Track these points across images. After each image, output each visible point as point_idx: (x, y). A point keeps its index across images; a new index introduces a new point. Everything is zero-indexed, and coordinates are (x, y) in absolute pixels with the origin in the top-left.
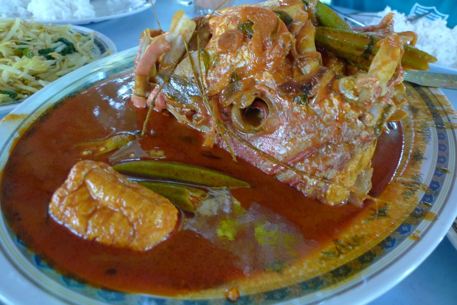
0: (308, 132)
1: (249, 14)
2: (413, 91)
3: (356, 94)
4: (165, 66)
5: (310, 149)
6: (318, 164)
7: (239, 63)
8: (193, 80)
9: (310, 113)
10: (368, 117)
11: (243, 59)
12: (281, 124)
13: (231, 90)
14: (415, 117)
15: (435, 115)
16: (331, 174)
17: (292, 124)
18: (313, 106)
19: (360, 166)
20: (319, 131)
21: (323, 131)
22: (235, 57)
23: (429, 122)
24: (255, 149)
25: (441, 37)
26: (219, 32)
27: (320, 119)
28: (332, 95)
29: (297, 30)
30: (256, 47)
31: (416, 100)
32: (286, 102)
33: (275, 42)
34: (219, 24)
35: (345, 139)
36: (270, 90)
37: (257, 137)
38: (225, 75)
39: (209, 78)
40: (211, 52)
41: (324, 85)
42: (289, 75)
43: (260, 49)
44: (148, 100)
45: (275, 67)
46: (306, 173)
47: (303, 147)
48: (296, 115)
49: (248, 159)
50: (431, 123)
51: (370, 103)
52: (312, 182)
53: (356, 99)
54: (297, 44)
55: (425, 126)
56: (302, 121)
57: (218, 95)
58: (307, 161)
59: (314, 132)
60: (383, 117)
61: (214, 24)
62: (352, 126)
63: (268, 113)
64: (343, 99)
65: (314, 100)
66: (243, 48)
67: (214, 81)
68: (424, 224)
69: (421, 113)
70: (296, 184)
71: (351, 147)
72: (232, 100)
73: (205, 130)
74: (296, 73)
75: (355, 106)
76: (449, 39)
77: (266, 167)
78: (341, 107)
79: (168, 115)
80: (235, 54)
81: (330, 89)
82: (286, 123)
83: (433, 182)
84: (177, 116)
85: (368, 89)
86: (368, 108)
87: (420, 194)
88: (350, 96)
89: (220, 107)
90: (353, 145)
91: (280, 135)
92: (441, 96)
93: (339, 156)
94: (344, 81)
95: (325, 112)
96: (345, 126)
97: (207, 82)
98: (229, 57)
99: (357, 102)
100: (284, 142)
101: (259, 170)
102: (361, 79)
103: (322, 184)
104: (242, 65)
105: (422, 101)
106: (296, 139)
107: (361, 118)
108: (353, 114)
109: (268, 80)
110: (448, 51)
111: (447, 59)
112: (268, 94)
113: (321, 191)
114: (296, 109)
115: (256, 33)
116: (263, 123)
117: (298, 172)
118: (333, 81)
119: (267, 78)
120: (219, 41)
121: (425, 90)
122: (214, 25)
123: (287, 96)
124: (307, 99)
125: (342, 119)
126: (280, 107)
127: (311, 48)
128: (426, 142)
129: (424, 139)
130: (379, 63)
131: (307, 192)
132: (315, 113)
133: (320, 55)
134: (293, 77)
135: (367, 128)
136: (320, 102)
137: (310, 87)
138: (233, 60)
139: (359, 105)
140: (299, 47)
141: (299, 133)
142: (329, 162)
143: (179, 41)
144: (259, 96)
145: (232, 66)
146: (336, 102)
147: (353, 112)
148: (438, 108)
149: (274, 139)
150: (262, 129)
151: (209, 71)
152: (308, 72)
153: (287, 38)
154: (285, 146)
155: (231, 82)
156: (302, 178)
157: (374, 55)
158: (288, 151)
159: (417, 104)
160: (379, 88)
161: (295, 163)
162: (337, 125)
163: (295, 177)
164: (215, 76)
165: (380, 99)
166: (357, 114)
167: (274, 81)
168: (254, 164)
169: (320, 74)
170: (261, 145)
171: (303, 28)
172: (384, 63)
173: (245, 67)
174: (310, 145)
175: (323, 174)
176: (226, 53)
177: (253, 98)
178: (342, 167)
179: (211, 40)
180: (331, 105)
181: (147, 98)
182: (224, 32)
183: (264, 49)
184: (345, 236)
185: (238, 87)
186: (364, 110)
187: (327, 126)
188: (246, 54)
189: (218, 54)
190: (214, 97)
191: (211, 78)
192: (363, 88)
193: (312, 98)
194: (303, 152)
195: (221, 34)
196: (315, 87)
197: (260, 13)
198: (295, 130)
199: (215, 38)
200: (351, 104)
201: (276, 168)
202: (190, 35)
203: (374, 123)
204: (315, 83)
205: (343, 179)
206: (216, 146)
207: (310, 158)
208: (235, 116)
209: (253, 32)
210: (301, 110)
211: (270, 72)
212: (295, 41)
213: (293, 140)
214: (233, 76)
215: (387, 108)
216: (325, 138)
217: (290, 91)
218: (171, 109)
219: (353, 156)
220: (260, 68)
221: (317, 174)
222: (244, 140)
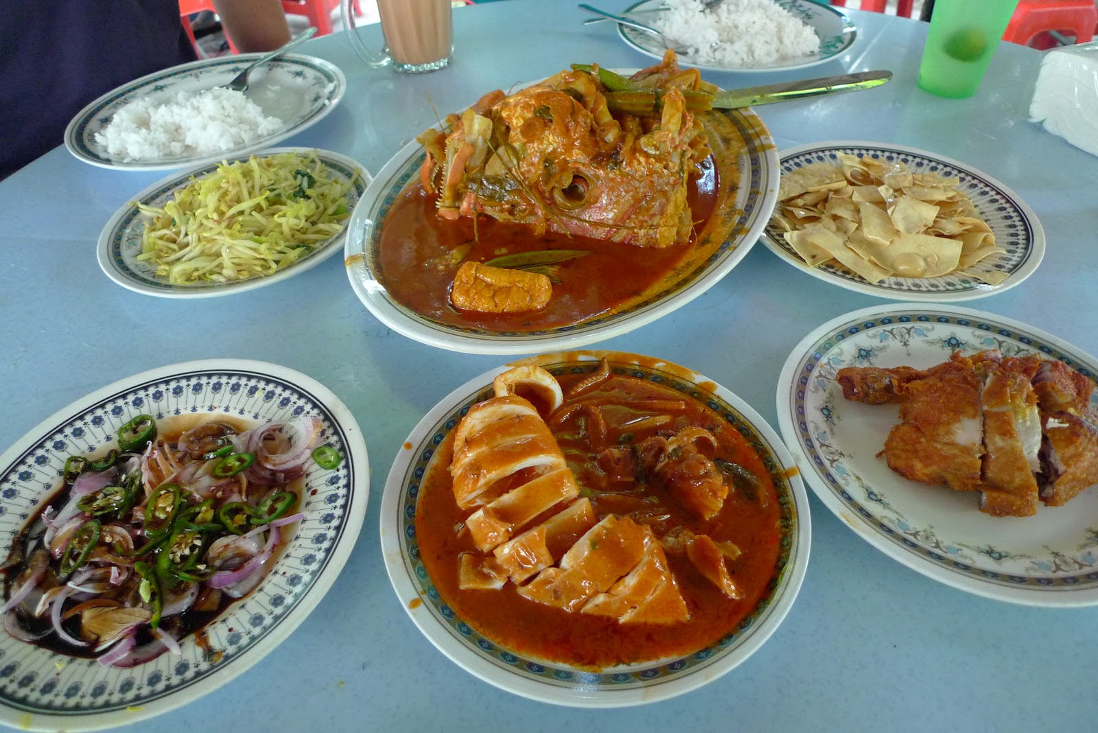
0: (627, 192)
1: (543, 100)
2: (723, 118)
3: (657, 149)
4: (473, 169)
5: (633, 206)
6: (643, 216)
7: (547, 148)
8: (508, 176)
9: (623, 175)
10: (671, 164)
11: (550, 144)
12: (602, 192)
13: (548, 176)
14: (728, 148)
15: (748, 140)
16: (656, 220)
17: (612, 189)
18: (625, 169)
19: (676, 207)
20: (636, 188)
21: (639, 187)
22: (542, 143)
23: (742, 150)
24: (586, 221)
25: (754, 23)
26: (517, 123)
27: (633, 177)
28: (637, 154)
29: (591, 105)
30: (560, 130)
31: (727, 129)
32: (601, 172)
33: (577, 123)
34: (514, 115)
35: (659, 188)
36: (584, 165)
37: (584, 210)
38: (539, 162)
39: (522, 170)
40: (517, 145)
41: (629, 148)
42: (595, 147)
43: (565, 131)
44: (461, 209)
45: (582, 144)
46: (635, 227)
47: (627, 206)
48: (612, 180)
49: (580, 233)
50: (744, 150)
51: (669, 153)
52: (642, 232)
53: (658, 153)
54: (595, 117)
55: (738, 156)
56: (619, 184)
57: (537, 183)
58: (633, 216)
59: (632, 190)
60: (682, 162)
61: (508, 115)
62: (661, 176)
63: (588, 186)
64: (647, 155)
65: (624, 163)
66: (547, 133)
67: (529, 171)
68: (739, 238)
69: (734, 143)
70: (631, 240)
71: (664, 193)
72: (553, 183)
73: (531, 220)
74: (601, 144)
75: (658, 159)
76: (765, 24)
77: (600, 234)
78: (647, 162)
79: (485, 219)
80: (541, 141)
81: (635, 150)
82: (606, 190)
83: (747, 206)
84: (497, 216)
85: (665, 142)
86: (669, 158)
87: (737, 218)
88: (652, 152)
89: (541, 193)
90: (666, 191)
91: (604, 202)
92: (753, 116)
93: (657, 204)
94: (643, 140)
95: (636, 171)
96: (655, 177)
97: (522, 174)
98: (536, 145)
99: (659, 155)
100: (610, 207)
101: (594, 239)
102: (657, 136)
103: (651, 232)
104: (551, 149)
105: (735, 129)
106: (618, 201)
107: (666, 167)
108: (658, 166)
109: (579, 156)
110: (767, 42)
111: (768, 54)
112: (582, 169)
113: (652, 238)
114: (611, 175)
115: (555, 117)
116: (587, 196)
117: (628, 228)
118: (634, 142)
119: (577, 155)
120: (522, 132)
121: (735, 113)
122: (509, 117)
123: (601, 166)
124: (618, 164)
125: (651, 173)
126: (598, 177)
127: (607, 117)
128: (741, 172)
129: (738, 169)
130: (668, 117)
131: (641, 243)
132: (628, 175)
133: (617, 122)
134: (600, 148)
135: (672, 174)
136: (630, 164)
137: (618, 153)
138: (540, 147)
139: (662, 157)
140: (596, 119)
141: (620, 195)
142: (652, 212)
143: (480, 141)
144: (576, 173)
145: (541, 152)
146: (642, 159)
147: (658, 164)
148: (751, 131)
149: (599, 207)
150: (587, 202)
151: (521, 163)
152: (612, 140)
153: (586, 116)
154: (612, 210)
155: (546, 167)
156: (634, 233)
157: (663, 108)
158: (615, 214)
159: (730, 133)
160: (673, 139)
161: (624, 222)
162: (649, 178)
163: (628, 234)
164: (527, 166)
165: (675, 148)
166: (662, 165)
167: (585, 156)
168: (588, 235)
169: (622, 139)
170: (590, 217)
171: (595, 101)
172: (672, 116)
173: (555, 150)
174: (632, 202)
175: (650, 223)
176: (533, 142)
177: (572, 176)
178: (662, 213)
179: (512, 133)
180: (640, 163)
181: (459, 208)
182: (522, 122)
183: (568, 130)
184: (680, 265)
185: (554, 170)
186: (666, 160)
187: (641, 182)
188: (551, 138)
189: (524, 145)
190: (534, 187)
191: (524, 168)
192: (661, 142)
193: (622, 162)
194: (628, 211)
195: (520, 124)
196: (622, 152)
197: (553, 97)
198: (615, 193)
199: (516, 129)
200: (654, 158)
201: (609, 231)
202: (490, 132)
203: (677, 168)
204: (621, 148)
205: (666, 222)
206: (548, 232)
207: (635, 213)
208: (559, 198)
209: (551, 116)
210: (616, 175)
211: (579, 149)
212: (592, 116)
213: (617, 203)
214: (546, 161)
215: (683, 154)
216: (642, 193)
217: (603, 160)
218: (489, 211)
219: (668, 200)
220: (569, 147)
221: (645, 225)
222: (573, 217)
